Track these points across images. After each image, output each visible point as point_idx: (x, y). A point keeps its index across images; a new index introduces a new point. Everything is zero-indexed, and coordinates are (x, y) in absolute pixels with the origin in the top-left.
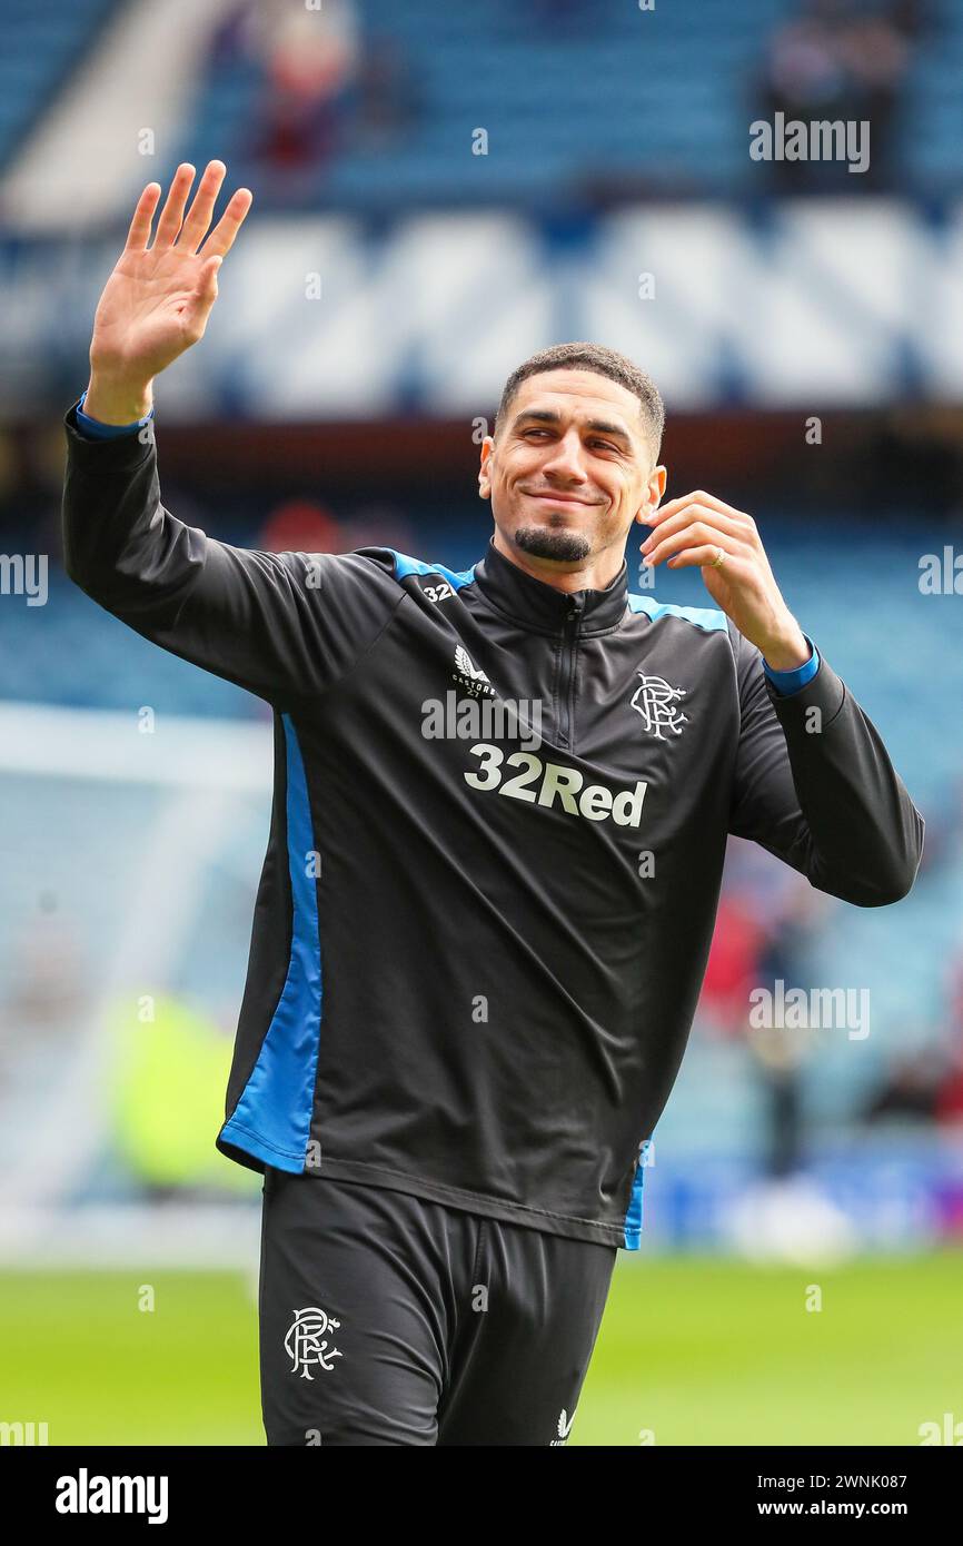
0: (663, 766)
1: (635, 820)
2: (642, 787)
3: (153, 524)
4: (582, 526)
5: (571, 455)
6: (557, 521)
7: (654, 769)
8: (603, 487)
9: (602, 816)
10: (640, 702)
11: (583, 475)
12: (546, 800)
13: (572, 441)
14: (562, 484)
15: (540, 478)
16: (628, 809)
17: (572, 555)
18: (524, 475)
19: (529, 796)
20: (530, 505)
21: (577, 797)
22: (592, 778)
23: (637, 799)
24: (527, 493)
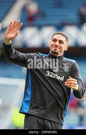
0: (66, 75)
1: (63, 80)
2: (63, 77)
3: (13, 53)
4: (58, 51)
5: (57, 43)
6: (55, 50)
7: (65, 75)
8: (60, 47)
9: (59, 79)
10: (64, 68)
11: (58, 45)
12: (54, 77)
13: (58, 42)
14: (56, 46)
15: (54, 45)
16: (62, 79)
17: (57, 53)
18: (53, 45)
19: (52, 77)
20: (53, 48)
21: (57, 77)
22: (58, 75)
23: (63, 78)
24: (53, 47)
